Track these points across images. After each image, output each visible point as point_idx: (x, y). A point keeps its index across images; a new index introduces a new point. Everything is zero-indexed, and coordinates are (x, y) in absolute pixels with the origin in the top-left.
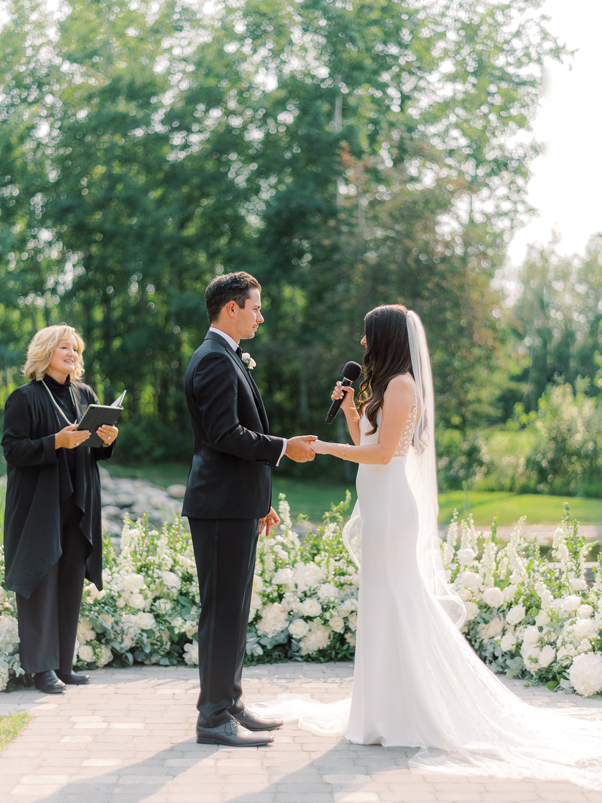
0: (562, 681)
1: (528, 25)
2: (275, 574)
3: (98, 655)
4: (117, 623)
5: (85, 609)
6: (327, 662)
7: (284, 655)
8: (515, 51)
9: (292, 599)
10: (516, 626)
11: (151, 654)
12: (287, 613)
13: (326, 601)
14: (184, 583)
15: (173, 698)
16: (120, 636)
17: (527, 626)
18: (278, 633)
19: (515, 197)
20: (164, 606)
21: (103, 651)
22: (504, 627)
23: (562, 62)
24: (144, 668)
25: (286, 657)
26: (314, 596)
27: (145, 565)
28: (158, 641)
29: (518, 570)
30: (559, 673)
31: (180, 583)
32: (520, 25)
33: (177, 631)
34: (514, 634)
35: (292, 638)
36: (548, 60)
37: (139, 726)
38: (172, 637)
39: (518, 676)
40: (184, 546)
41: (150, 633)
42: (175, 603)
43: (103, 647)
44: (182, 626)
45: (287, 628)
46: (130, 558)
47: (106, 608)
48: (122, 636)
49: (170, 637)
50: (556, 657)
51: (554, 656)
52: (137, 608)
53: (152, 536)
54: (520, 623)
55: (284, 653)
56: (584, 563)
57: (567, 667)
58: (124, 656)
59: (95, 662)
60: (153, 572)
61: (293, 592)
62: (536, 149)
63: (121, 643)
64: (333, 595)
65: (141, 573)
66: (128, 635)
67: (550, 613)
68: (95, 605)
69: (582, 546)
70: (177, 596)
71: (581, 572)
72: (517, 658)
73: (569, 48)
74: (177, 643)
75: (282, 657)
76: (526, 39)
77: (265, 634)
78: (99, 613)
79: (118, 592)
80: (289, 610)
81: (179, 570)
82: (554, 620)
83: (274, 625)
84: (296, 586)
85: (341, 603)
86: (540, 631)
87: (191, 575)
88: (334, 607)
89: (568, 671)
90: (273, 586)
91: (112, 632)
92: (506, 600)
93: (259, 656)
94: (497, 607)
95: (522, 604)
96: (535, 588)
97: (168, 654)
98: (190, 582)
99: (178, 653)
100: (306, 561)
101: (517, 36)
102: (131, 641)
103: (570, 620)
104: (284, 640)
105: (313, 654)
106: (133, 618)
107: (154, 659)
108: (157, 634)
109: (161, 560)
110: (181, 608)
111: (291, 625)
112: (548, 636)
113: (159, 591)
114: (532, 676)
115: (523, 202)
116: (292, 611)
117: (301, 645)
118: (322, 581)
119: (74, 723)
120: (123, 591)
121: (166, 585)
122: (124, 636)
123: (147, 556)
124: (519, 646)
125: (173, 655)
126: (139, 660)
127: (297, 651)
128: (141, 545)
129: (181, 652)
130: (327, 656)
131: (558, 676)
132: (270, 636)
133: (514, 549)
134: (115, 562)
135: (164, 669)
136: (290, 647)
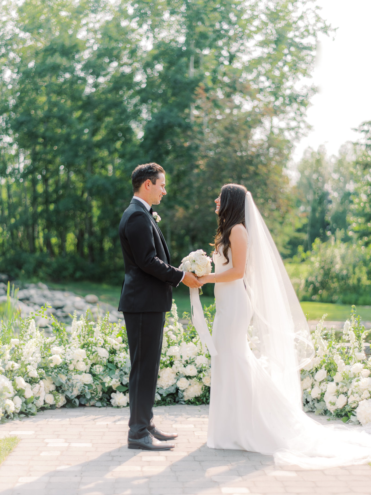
0: (352, 417)
1: (308, 12)
2: (168, 349)
3: (57, 400)
4: (69, 380)
5: (49, 371)
6: (200, 405)
7: (173, 400)
8: (300, 28)
9: (179, 365)
10: (320, 383)
11: (90, 399)
12: (176, 374)
13: (200, 366)
14: (110, 355)
15: (107, 427)
16: (71, 388)
17: (328, 382)
18: (170, 386)
19: (299, 118)
20: (99, 369)
21: (60, 397)
22: (313, 383)
23: (329, 36)
24: (86, 409)
25: (175, 401)
26: (192, 363)
27: (87, 343)
28: (94, 391)
29: (322, 347)
30: (349, 412)
31: (109, 355)
32: (303, 12)
33: (107, 385)
34: (319, 387)
35: (179, 389)
36: (320, 34)
37: (89, 445)
38: (103, 388)
39: (322, 414)
40: (111, 331)
41: (89, 386)
42: (105, 367)
43: (60, 395)
44: (110, 382)
45: (175, 383)
46: (77, 339)
47: (63, 370)
48: (72, 388)
49: (102, 388)
50: (347, 402)
51: (346, 401)
52: (81, 370)
53: (91, 325)
54: (323, 381)
55: (173, 399)
56: (363, 343)
57: (354, 408)
58: (73, 401)
59: (55, 405)
60: (92, 348)
61: (179, 360)
62: (314, 90)
63: (71, 393)
64: (205, 362)
65: (84, 348)
66: (76, 387)
67: (344, 374)
68: (55, 369)
69: (363, 332)
70: (106, 363)
71: (362, 349)
72: (322, 403)
73: (333, 27)
74: (107, 393)
75: (172, 402)
76: (307, 20)
77: (161, 387)
78: (58, 373)
79: (70, 360)
80: (177, 372)
81: (107, 346)
82: (345, 379)
83: (167, 382)
84: (181, 357)
85: (210, 368)
86: (337, 385)
87: (115, 350)
88: (205, 370)
89: (355, 410)
90: (167, 357)
91: (66, 386)
92: (315, 366)
93: (159, 401)
94: (308, 370)
95: (324, 369)
96: (334, 358)
97: (101, 400)
98: (115, 354)
99: (107, 399)
100: (187, 341)
101: (301, 19)
102: (78, 392)
103: (356, 379)
104: (173, 390)
105: (191, 400)
106: (78, 377)
107: (92, 402)
108: (94, 387)
109: (97, 341)
110: (109, 371)
111: (178, 382)
112: (342, 389)
113: (95, 360)
114: (331, 413)
115: (304, 122)
116: (179, 373)
117: (185, 394)
118: (198, 354)
119: (47, 443)
120: (73, 360)
121: (100, 356)
122: (74, 388)
123: (88, 338)
124: (323, 395)
125: (104, 400)
126: (83, 403)
127: (182, 398)
128: (84, 331)
129: (109, 398)
130: (201, 401)
131: (349, 414)
132: (165, 388)
133: (319, 334)
134: (67, 342)
135: (98, 409)
136: (177, 395)
